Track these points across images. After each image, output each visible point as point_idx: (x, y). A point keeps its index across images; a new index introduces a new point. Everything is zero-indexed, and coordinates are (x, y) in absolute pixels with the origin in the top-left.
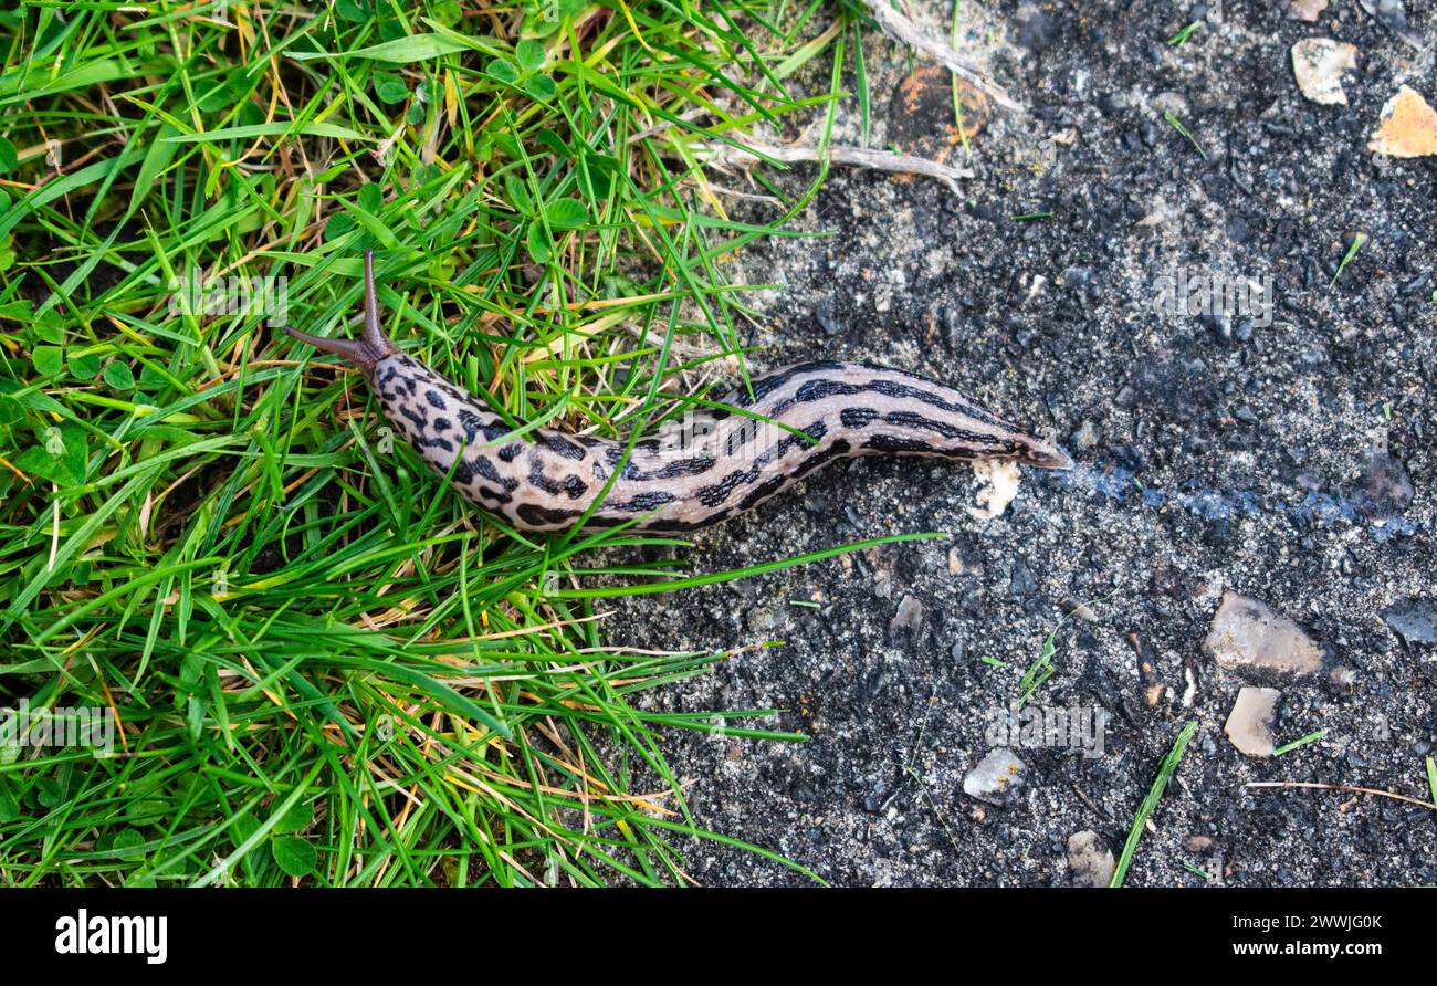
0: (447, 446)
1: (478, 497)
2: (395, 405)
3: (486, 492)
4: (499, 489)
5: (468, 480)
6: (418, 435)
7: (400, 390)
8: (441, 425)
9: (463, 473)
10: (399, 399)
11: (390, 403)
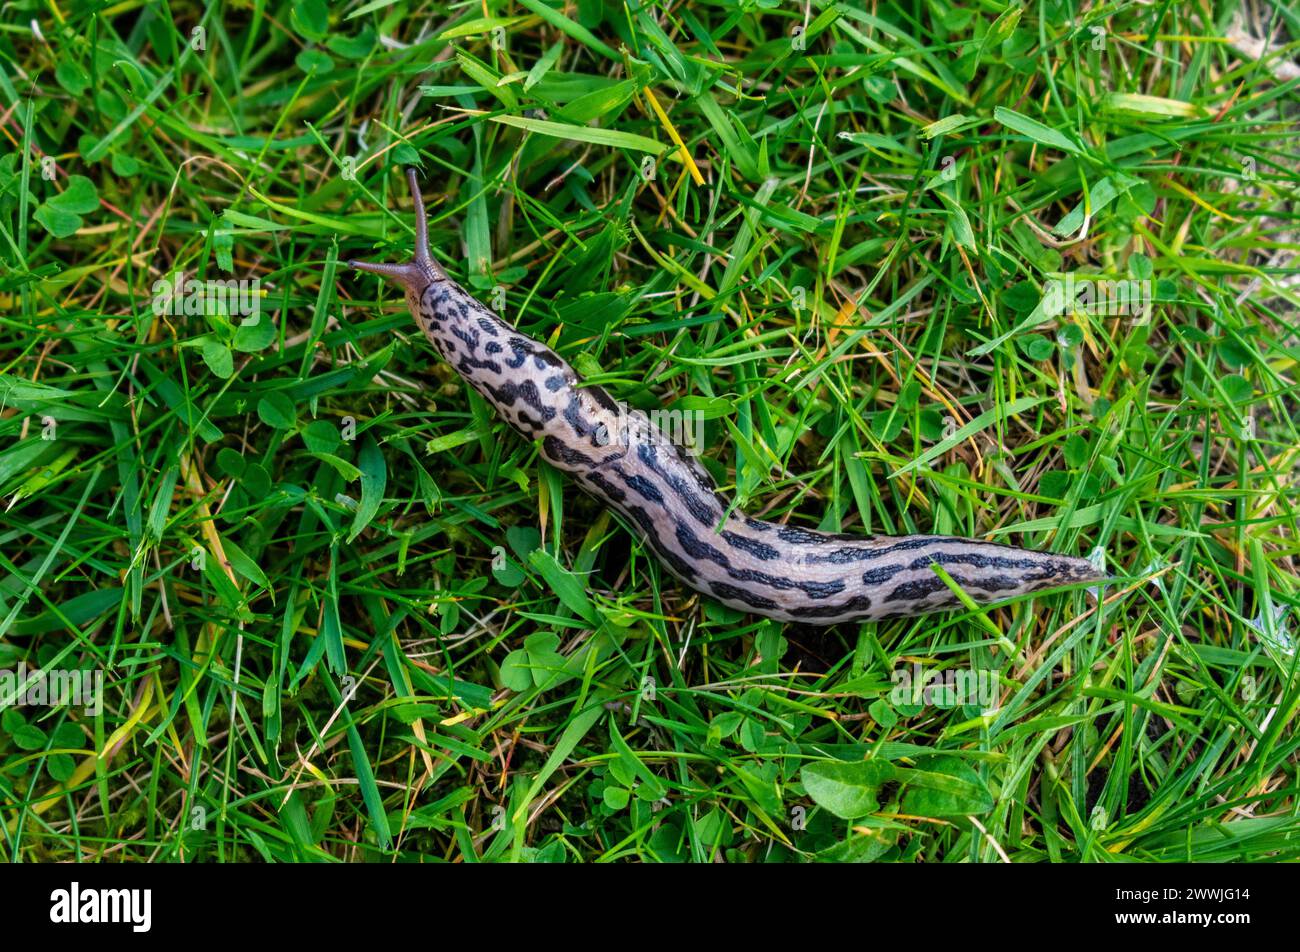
0: (496, 369)
1: (515, 419)
2: (446, 325)
3: (523, 417)
4: (536, 416)
5: (510, 401)
6: (469, 355)
7: (452, 312)
8: (493, 348)
9: (507, 394)
10: (451, 321)
11: (442, 323)
